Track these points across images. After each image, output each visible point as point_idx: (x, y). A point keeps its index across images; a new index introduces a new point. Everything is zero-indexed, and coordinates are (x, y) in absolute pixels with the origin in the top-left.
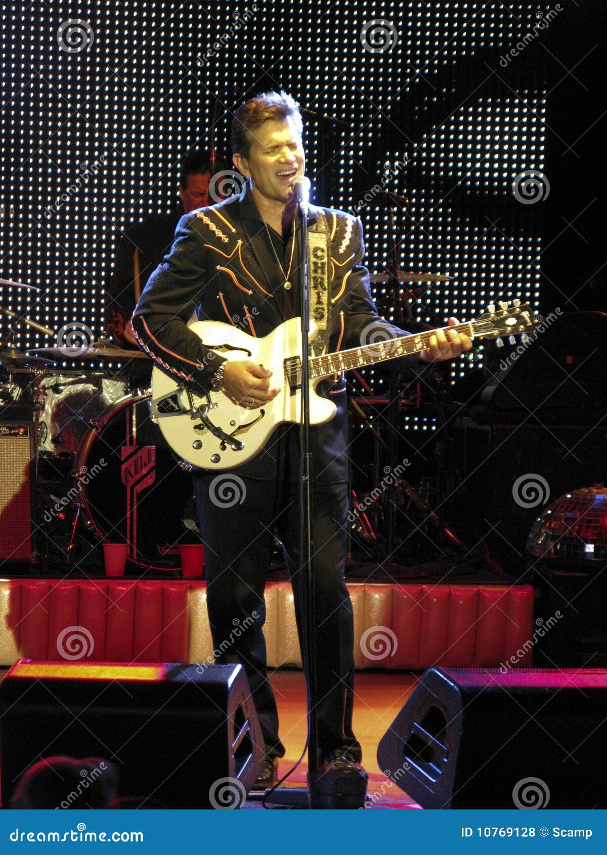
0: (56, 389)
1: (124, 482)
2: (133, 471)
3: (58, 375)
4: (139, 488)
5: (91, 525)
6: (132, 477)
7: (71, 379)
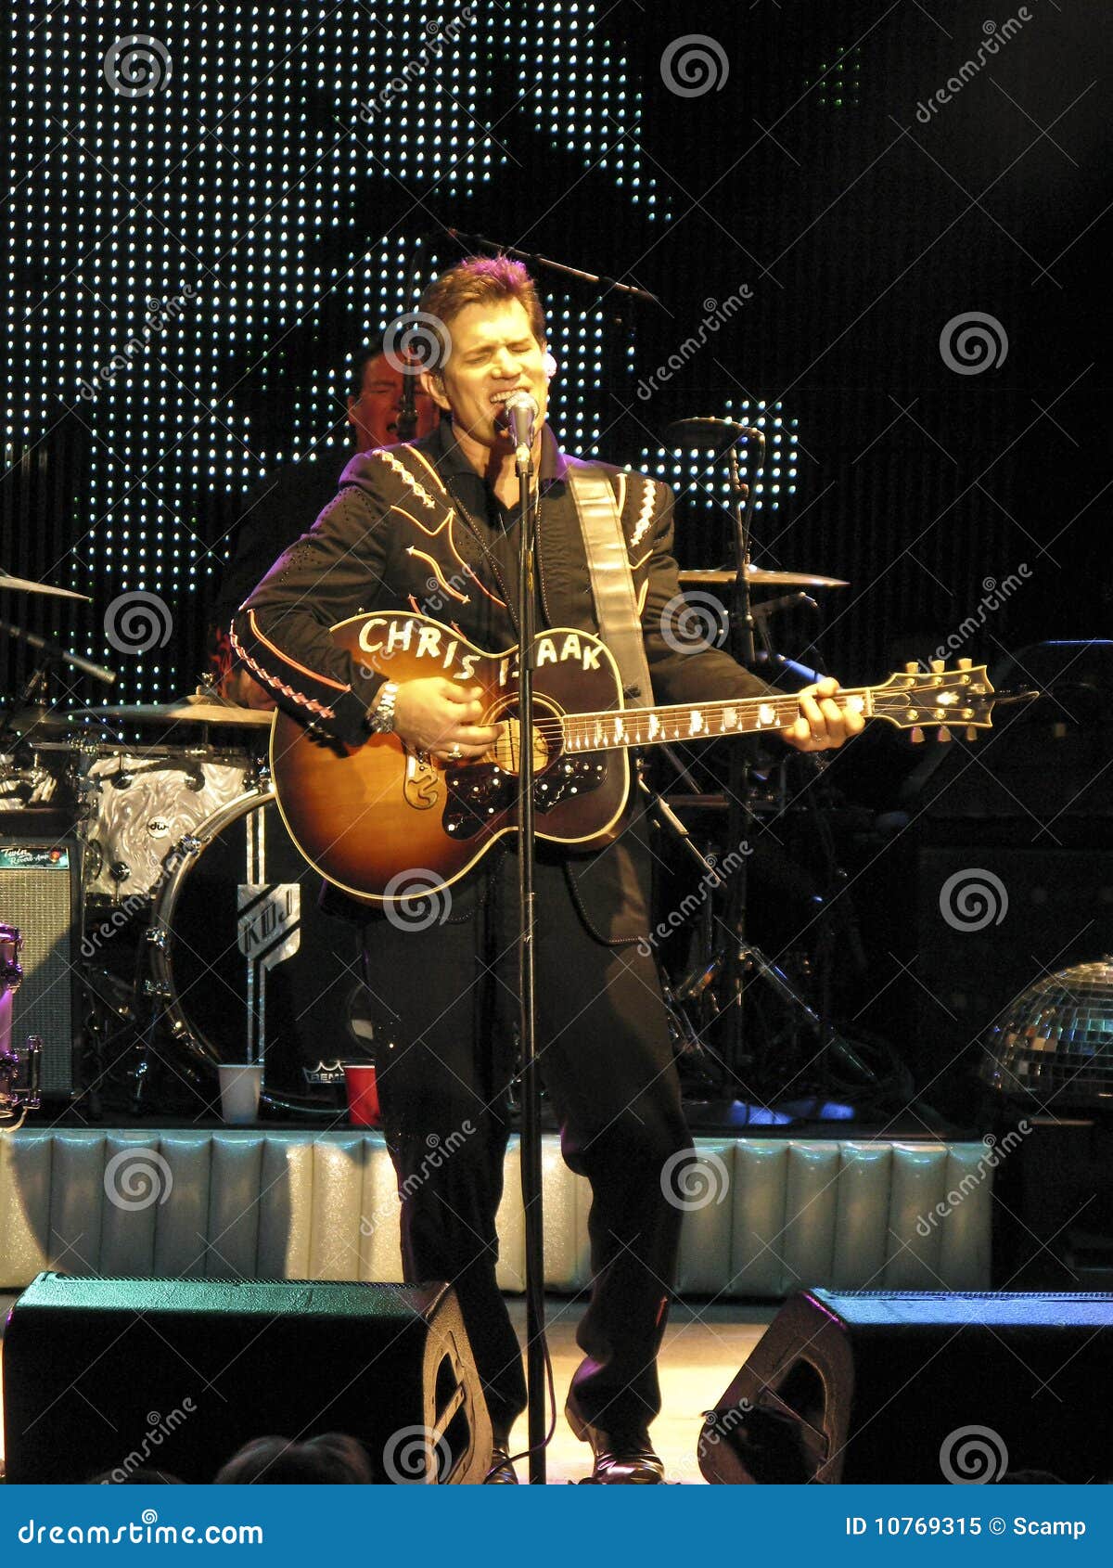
0: (118, 779)
1: (243, 951)
2: (258, 931)
3: (122, 754)
4: (268, 963)
5: (181, 1030)
6: (257, 941)
7: (146, 762)
